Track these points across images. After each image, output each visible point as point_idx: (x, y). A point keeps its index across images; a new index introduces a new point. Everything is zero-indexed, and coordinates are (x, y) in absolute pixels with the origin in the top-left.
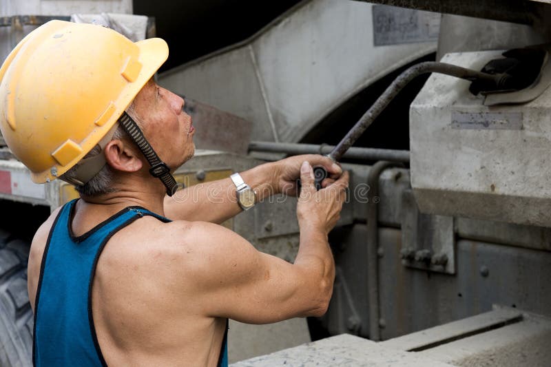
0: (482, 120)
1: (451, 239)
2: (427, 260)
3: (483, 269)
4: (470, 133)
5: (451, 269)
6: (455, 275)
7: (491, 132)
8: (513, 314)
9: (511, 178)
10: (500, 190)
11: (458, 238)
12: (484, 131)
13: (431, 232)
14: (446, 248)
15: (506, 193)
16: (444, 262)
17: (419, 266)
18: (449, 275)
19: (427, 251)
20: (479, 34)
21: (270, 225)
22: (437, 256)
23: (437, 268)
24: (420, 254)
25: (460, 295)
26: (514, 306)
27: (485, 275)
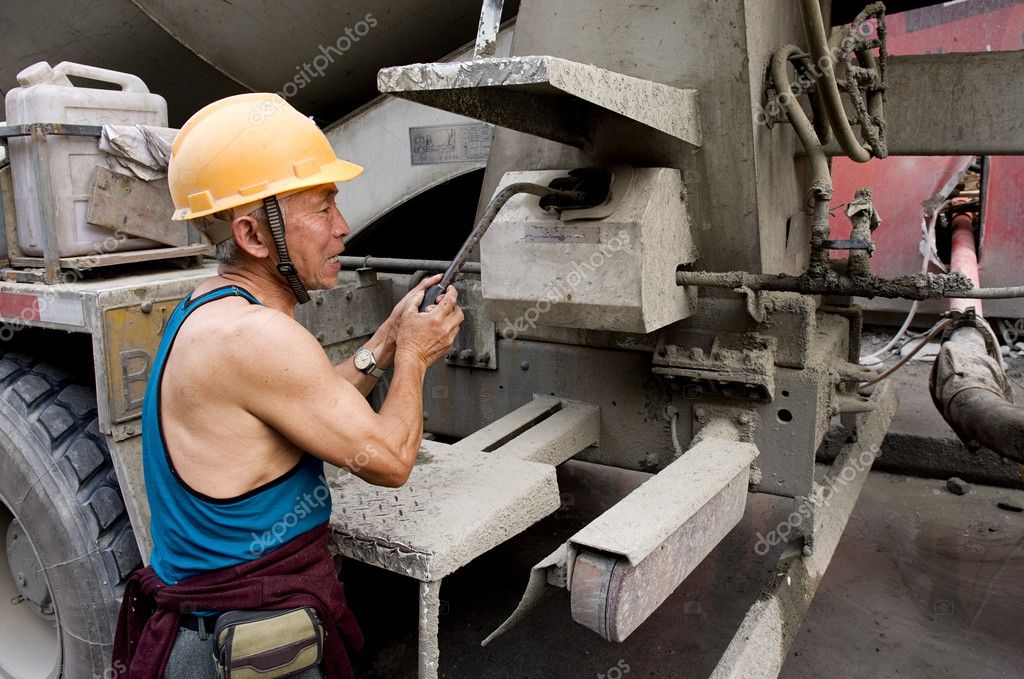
0: (558, 234)
1: (493, 339)
2: (471, 359)
3: (524, 363)
4: (545, 246)
5: (493, 365)
6: (497, 370)
7: (567, 245)
8: (554, 402)
9: (588, 288)
10: (576, 300)
11: (498, 337)
12: (560, 245)
13: (473, 334)
14: (487, 347)
15: (583, 302)
16: (487, 360)
17: (462, 364)
18: (492, 370)
19: (470, 350)
20: (529, 155)
21: (322, 336)
22: (481, 354)
23: (479, 365)
24: (465, 353)
25: (501, 387)
26: (553, 394)
27: (525, 369)
